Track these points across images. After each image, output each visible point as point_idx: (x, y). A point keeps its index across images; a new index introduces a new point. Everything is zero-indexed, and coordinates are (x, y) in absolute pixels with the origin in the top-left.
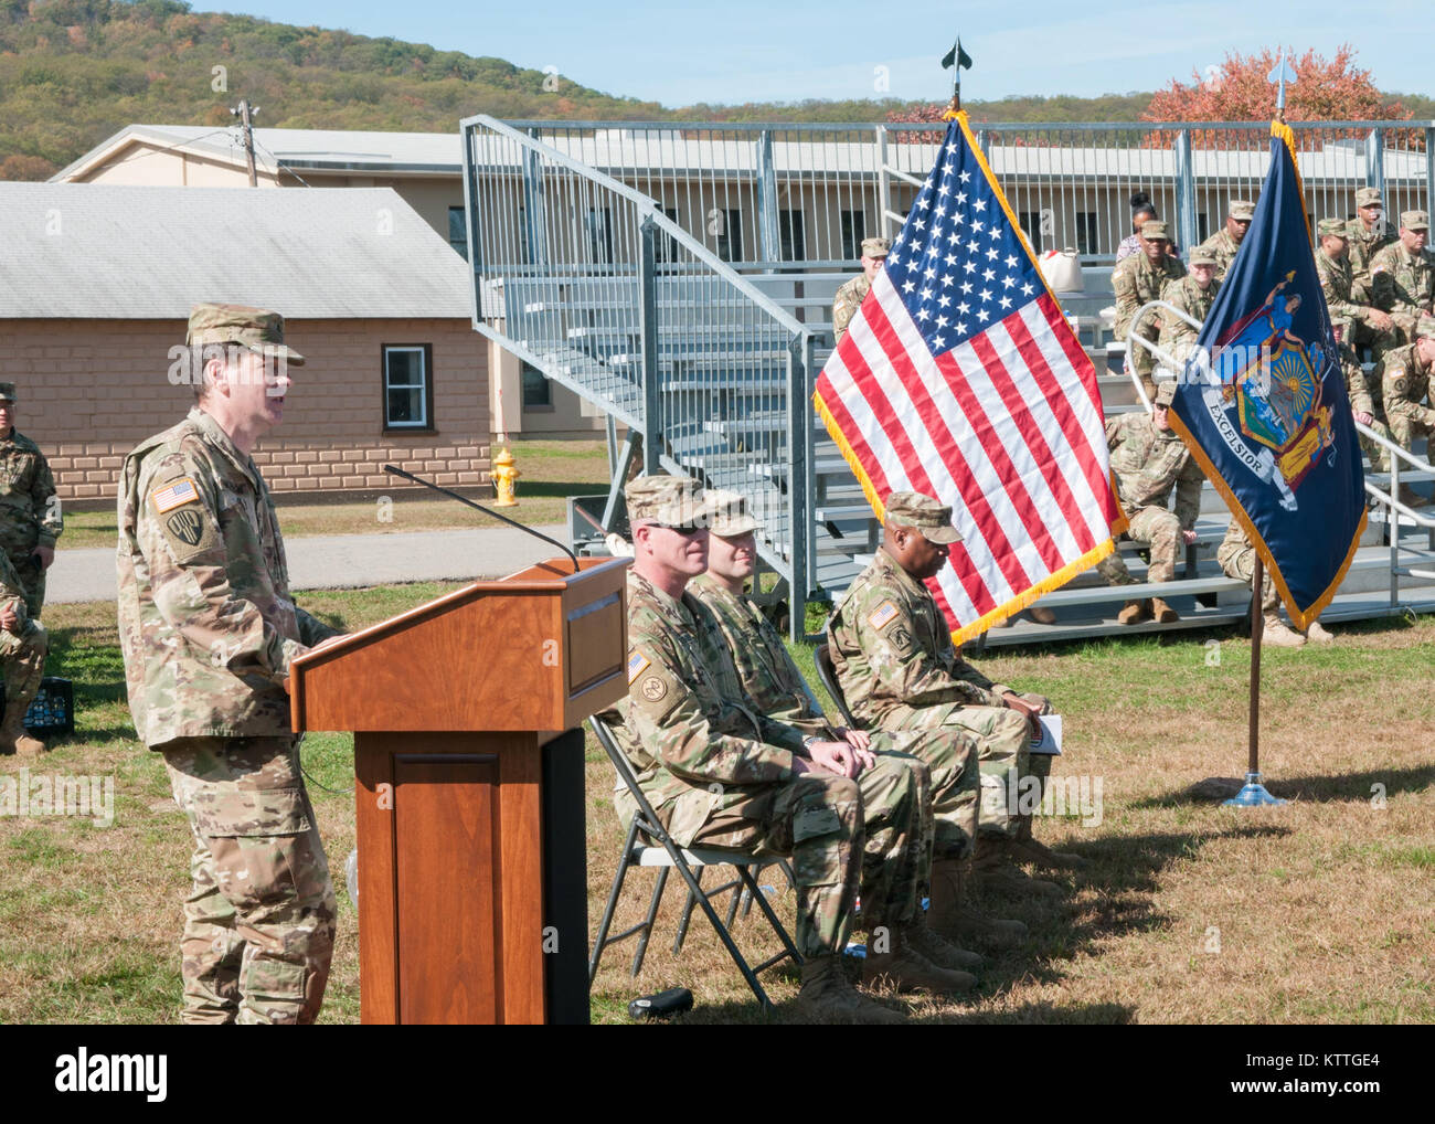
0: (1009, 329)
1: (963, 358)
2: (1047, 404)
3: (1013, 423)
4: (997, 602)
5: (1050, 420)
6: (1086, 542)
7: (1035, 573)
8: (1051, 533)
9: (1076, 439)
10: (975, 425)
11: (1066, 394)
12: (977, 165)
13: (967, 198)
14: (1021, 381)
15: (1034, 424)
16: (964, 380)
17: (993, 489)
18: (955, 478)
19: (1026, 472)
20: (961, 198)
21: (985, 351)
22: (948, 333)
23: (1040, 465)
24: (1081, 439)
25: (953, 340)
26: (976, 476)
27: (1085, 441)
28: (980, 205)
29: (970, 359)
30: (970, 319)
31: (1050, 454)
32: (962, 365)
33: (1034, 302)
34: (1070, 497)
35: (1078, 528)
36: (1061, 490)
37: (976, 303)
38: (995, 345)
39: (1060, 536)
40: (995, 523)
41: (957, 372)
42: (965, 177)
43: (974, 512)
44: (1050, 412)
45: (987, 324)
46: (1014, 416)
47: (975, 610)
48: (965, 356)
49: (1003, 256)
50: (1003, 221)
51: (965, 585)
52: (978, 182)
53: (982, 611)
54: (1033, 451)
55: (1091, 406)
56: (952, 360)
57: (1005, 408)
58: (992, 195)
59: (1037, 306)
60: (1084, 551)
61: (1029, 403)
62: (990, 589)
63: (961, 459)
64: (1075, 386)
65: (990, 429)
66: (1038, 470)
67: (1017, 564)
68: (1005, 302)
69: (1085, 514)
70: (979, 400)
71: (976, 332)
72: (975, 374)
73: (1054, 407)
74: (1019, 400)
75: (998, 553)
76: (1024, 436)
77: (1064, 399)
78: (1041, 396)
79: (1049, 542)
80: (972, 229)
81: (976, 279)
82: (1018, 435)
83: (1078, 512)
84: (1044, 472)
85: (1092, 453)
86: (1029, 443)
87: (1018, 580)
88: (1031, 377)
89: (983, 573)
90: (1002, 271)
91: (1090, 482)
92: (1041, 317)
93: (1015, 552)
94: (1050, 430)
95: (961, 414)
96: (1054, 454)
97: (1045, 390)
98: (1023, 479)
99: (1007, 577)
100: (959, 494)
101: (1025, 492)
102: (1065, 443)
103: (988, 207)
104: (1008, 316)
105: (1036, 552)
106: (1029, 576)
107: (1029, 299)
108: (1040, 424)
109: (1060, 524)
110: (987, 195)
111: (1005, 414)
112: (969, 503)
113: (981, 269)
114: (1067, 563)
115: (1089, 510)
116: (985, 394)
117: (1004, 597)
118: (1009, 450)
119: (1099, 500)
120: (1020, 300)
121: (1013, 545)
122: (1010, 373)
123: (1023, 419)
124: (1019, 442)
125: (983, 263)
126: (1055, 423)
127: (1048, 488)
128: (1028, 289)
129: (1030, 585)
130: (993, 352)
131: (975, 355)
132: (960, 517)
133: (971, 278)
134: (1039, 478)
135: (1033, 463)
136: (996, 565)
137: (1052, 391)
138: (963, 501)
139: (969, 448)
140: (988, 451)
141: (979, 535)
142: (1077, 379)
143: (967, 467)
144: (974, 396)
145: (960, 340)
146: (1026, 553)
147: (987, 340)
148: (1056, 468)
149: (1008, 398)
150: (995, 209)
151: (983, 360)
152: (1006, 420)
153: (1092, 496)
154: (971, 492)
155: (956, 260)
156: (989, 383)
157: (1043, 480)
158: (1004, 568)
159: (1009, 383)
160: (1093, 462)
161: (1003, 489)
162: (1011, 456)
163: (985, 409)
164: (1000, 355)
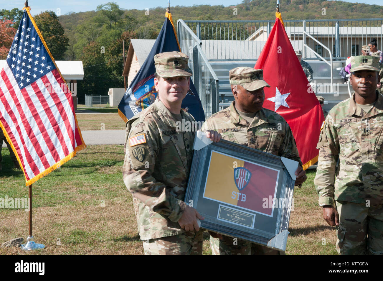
0: (43, 81)
1: (29, 90)
2: (56, 106)
3: (44, 112)
4: (40, 171)
5: (57, 111)
6: (66, 152)
7: (51, 163)
8: (56, 149)
9: (65, 118)
10: (32, 112)
11: (62, 103)
12: (33, 25)
13: (29, 37)
14: (47, 98)
15: (51, 112)
16: (29, 97)
17: (38, 134)
18: (26, 130)
19: (48, 129)
20: (27, 36)
21: (36, 88)
22: (24, 82)
23: (53, 126)
24: (67, 118)
25: (26, 84)
26: (33, 130)
27: (68, 118)
28: (33, 39)
29: (32, 91)
30: (30, 77)
31: (56, 123)
32: (29, 92)
33: (51, 72)
34: (63, 137)
35: (64, 148)
36: (60, 135)
37: (32, 72)
38: (39, 86)
39: (60, 150)
40: (39, 145)
41: (27, 95)
42: (29, 29)
43: (32, 142)
44: (57, 109)
45: (36, 79)
46: (45, 110)
47: (33, 174)
48: (30, 89)
49: (40, 56)
50: (41, 45)
51: (30, 165)
52: (33, 31)
53: (36, 174)
54: (51, 122)
55: (70, 107)
56: (25, 91)
57: (42, 107)
58: (37, 36)
59: (52, 73)
60: (66, 156)
61: (50, 106)
62: (38, 167)
63: (28, 124)
64: (65, 100)
65: (37, 114)
66: (52, 128)
67: (46, 159)
68: (42, 72)
69: (66, 143)
70: (34, 104)
71: (32, 82)
72: (33, 96)
73: (58, 107)
74: (47, 104)
75: (40, 156)
76: (48, 116)
77: (61, 104)
78: (54, 103)
79: (56, 152)
80: (31, 47)
81: (32, 64)
82: (46, 116)
83: (65, 142)
84: (54, 129)
85: (69, 123)
86: (50, 118)
87: (46, 164)
88: (51, 97)
89: (36, 162)
90: (40, 61)
91: (68, 132)
92: (53, 77)
93: (46, 155)
94: (56, 114)
95: (28, 109)
96: (58, 123)
97: (55, 101)
98: (47, 131)
99: (43, 163)
100: (27, 136)
101: (48, 135)
102: (61, 119)
103: (36, 39)
104: (43, 77)
105: (51, 155)
106: (49, 163)
107: (49, 71)
108: (53, 113)
109: (60, 146)
110: (36, 35)
111: (42, 109)
112: (31, 139)
113: (34, 61)
114: (61, 159)
115: (68, 142)
116: (36, 102)
117: (42, 170)
118: (43, 121)
119: (70, 139)
120: (46, 71)
121: (44, 153)
122: (44, 96)
123: (48, 111)
124: (47, 118)
125: (34, 59)
126: (58, 113)
127: (55, 134)
128: (48, 67)
129: (50, 166)
130: (38, 88)
131: (33, 89)
132: (28, 143)
133: (31, 63)
134: (53, 131)
135: (51, 126)
136: (40, 159)
137: (58, 102)
138: (29, 138)
139: (31, 120)
140: (37, 122)
141: (34, 149)
142: (66, 98)
143: (30, 126)
144: (32, 103)
145: (28, 84)
146: (48, 156)
147: (37, 84)
148: (58, 128)
149: (43, 104)
150: (38, 40)
151: (35, 91)
152: (42, 111)
153: (69, 137)
154: (31, 135)
155: (26, 57)
156: (37, 99)
157: (54, 131)
158: (42, 160)
159: (44, 99)
160: (70, 125)
161: (41, 134)
162: (44, 123)
163: (36, 107)
164: (40, 89)
